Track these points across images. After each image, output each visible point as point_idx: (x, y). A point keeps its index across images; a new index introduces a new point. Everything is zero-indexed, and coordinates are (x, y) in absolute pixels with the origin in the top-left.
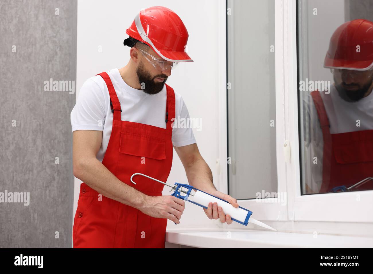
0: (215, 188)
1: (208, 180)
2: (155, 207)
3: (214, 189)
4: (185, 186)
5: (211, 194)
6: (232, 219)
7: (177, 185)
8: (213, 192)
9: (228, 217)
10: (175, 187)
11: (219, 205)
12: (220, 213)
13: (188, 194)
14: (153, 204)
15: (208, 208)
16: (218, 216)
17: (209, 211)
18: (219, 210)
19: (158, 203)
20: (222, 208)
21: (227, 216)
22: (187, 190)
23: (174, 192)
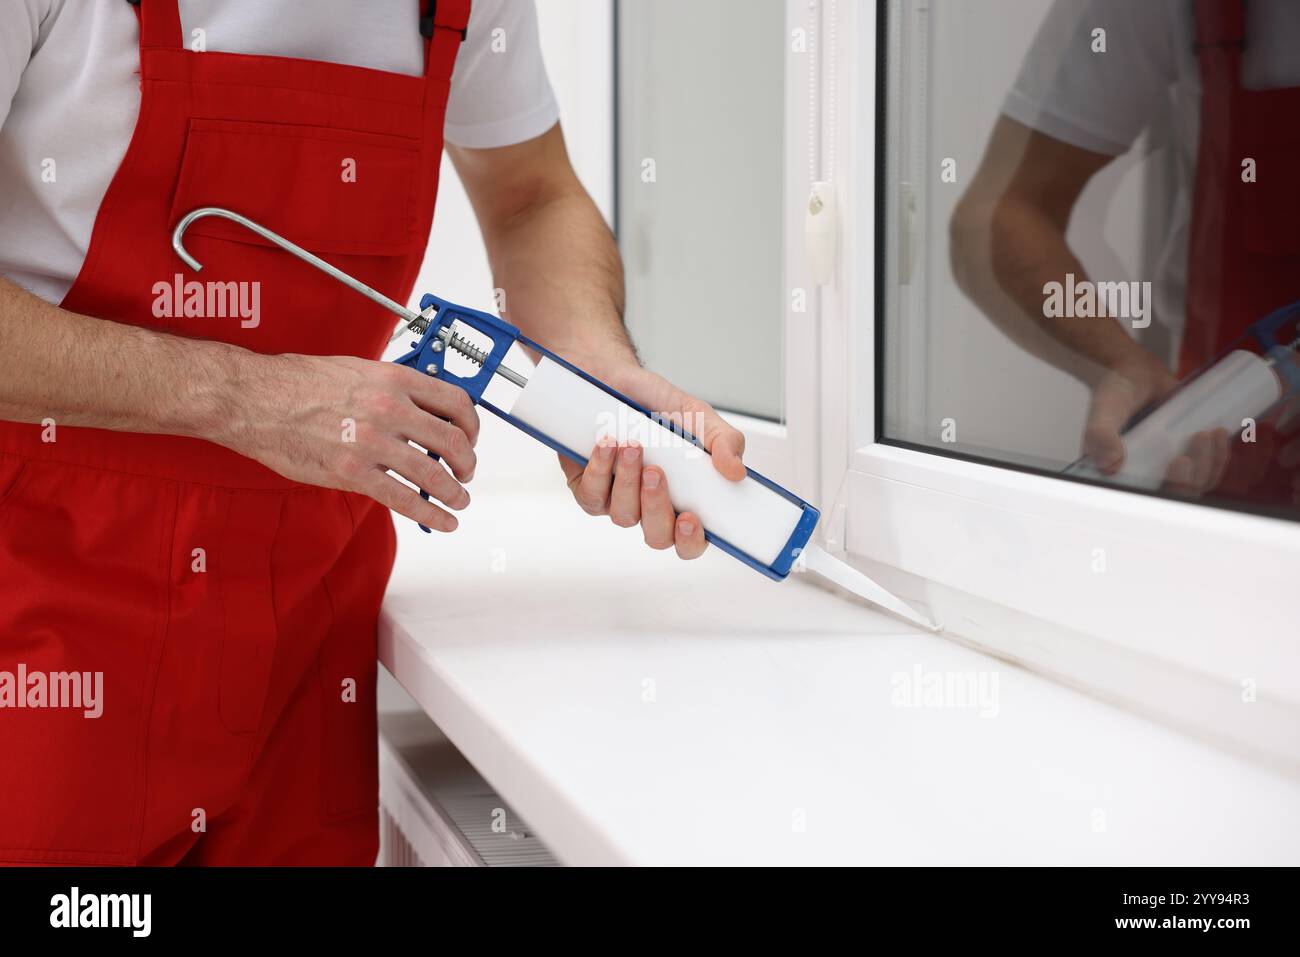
0: (633, 349)
1: (603, 302)
2: (303, 429)
3: (627, 352)
4: (475, 323)
5: (607, 384)
6: (709, 537)
7: (436, 308)
8: (621, 373)
9: (691, 527)
10: (421, 318)
11: (651, 457)
12: (649, 504)
13: (490, 366)
14: (293, 412)
15: (593, 465)
16: (637, 513)
17: (595, 482)
18: (650, 483)
19: (321, 410)
20: (662, 478)
21: (688, 520)
22: (485, 344)
23: (414, 345)
